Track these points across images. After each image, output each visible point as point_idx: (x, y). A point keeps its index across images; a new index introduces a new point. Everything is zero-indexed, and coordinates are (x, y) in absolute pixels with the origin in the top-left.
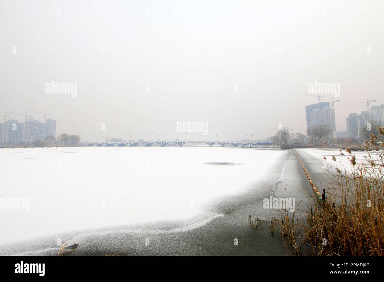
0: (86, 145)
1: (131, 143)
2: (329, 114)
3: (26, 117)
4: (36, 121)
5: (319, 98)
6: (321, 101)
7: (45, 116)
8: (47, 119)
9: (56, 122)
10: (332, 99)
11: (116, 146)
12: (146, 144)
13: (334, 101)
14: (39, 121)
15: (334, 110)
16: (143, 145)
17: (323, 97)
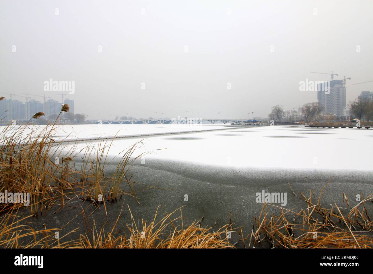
0: (94, 123)
1: (135, 121)
2: (340, 92)
3: (45, 98)
4: (55, 101)
5: (332, 76)
6: (334, 79)
7: (63, 97)
8: (65, 99)
9: (74, 102)
10: (344, 76)
11: (121, 123)
12: (149, 122)
13: (346, 79)
14: (57, 101)
15: (346, 88)
16: (146, 122)
17: (337, 75)
